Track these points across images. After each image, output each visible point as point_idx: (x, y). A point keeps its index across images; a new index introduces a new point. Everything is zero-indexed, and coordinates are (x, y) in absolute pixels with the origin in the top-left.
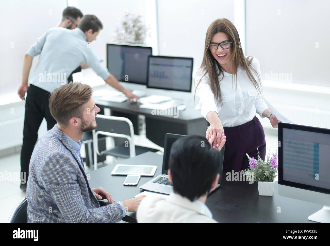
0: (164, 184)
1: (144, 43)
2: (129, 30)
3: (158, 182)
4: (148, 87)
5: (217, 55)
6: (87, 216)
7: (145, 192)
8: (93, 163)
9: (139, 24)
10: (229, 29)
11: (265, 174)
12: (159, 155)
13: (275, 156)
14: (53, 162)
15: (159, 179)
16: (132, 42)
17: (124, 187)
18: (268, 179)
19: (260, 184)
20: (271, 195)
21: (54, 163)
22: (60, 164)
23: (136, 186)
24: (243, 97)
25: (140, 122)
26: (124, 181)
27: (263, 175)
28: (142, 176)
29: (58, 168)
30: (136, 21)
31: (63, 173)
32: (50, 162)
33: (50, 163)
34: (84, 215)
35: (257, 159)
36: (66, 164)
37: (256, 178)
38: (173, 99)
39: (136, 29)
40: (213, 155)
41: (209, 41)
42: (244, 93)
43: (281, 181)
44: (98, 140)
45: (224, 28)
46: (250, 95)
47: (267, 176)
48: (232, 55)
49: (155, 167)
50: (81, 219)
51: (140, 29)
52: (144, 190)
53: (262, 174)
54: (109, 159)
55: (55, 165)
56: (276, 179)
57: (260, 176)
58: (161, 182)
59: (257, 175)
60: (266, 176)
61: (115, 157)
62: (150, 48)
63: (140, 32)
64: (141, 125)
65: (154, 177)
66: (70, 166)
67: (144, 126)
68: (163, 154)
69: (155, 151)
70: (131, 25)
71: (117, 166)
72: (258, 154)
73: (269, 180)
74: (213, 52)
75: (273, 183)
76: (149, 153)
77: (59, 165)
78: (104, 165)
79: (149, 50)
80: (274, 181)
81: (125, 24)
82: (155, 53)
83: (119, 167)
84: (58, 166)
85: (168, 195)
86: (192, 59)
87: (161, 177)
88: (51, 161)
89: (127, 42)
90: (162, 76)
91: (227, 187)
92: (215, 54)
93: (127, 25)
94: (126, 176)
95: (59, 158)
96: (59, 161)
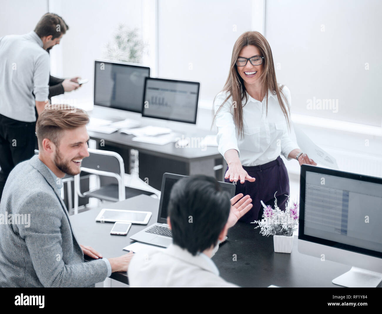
0: (160, 234)
1: (140, 62)
2: (122, 46)
3: (152, 232)
4: (144, 116)
5: (244, 73)
6: (63, 274)
7: (136, 243)
8: (73, 207)
9: (135, 39)
10: (261, 41)
11: (283, 226)
12: (154, 199)
13: (295, 205)
14: (33, 203)
15: (154, 228)
16: (125, 60)
17: (111, 236)
18: (286, 232)
19: (276, 238)
20: (289, 252)
21: (35, 204)
22: (42, 206)
23: (125, 235)
24: (269, 130)
25: (132, 158)
26: (111, 230)
27: (280, 228)
28: (133, 224)
29: (40, 210)
30: (132, 35)
31: (45, 217)
32: (29, 202)
33: (29, 204)
34: (60, 272)
35: (274, 208)
36: (49, 205)
37: (272, 230)
38: (174, 131)
39: (131, 44)
40: (220, 201)
41: (237, 55)
42: (270, 126)
43: (302, 236)
44: (80, 178)
45: (255, 40)
46: (277, 128)
47: (285, 229)
48: (263, 74)
49: (149, 214)
50: (56, 277)
51: (136, 45)
52: (135, 241)
53: (279, 226)
54: (93, 202)
55: (36, 207)
56: (296, 233)
57: (277, 228)
58: (156, 231)
59: (273, 227)
60: (283, 229)
61: (100, 200)
62: (148, 69)
63: (136, 48)
64: (134, 162)
65: (148, 225)
66: (54, 208)
67: (137, 163)
68: (159, 198)
69: (150, 194)
70: (126, 39)
71: (103, 211)
72: (275, 202)
73: (287, 234)
74: (240, 68)
75: (292, 238)
76: (143, 196)
77: (40, 206)
78: (86, 209)
79: (147, 71)
80: (293, 235)
81: (118, 37)
82: (153, 75)
83: (106, 212)
84: (39, 208)
85: (165, 248)
86: (198, 84)
87: (156, 226)
88: (31, 201)
89: (119, 60)
90: (162, 103)
91: (236, 241)
92: (242, 71)
93: (121, 39)
94: (114, 223)
95: (42, 198)
96: (40, 202)
